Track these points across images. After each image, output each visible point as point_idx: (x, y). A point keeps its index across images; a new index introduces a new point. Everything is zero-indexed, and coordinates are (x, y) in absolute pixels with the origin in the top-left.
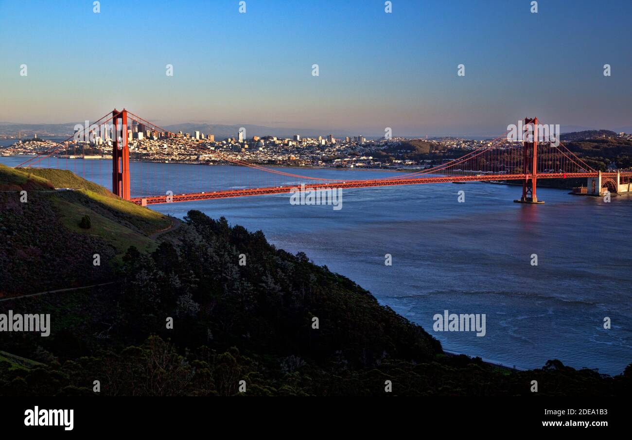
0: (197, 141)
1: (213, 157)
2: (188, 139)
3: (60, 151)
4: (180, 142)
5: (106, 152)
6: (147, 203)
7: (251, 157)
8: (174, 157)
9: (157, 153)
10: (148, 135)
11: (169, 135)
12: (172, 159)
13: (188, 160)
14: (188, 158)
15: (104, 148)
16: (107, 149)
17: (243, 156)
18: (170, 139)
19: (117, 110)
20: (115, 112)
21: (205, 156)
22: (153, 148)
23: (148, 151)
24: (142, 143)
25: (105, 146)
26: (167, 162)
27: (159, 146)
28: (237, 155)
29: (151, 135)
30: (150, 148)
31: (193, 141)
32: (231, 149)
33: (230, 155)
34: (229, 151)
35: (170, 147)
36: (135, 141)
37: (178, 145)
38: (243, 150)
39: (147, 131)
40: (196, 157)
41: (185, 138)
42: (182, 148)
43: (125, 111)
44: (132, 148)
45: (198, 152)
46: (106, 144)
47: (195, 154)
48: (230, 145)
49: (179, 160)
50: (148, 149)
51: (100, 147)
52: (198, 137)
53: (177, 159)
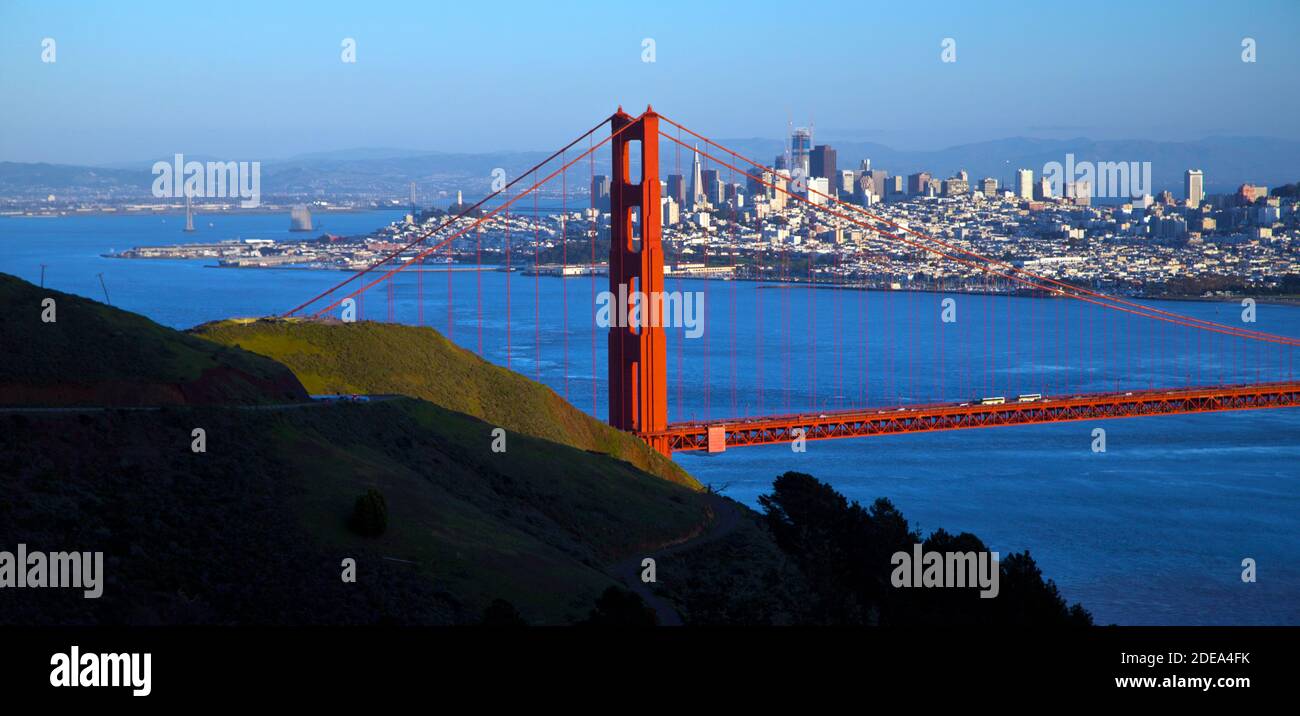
0: (1024, 206)
1: (1074, 264)
2: (991, 200)
3: (534, 249)
4: (959, 211)
5: (688, 251)
6: (728, 443)
7: (1223, 264)
8: (925, 269)
9: (868, 255)
10: (849, 185)
11: (921, 189)
12: (920, 277)
13: (977, 279)
14: (976, 270)
15: (685, 237)
16: (695, 242)
17: (1189, 263)
18: (922, 202)
19: (625, 111)
20: (618, 120)
21: (1042, 264)
22: (856, 236)
23: (837, 247)
24: (820, 215)
25: (686, 230)
26: (896, 286)
27: (881, 227)
28: (1166, 259)
29: (857, 185)
30: (847, 236)
31: (1009, 206)
32: (1149, 236)
33: (1139, 257)
34: (1138, 243)
35: (919, 229)
36: (796, 211)
37: (952, 221)
38: (1196, 238)
39: (845, 172)
40: (1010, 265)
41: (978, 194)
42: (965, 232)
43: (651, 115)
44: (783, 234)
45: (1023, 247)
46: (692, 224)
47: (1008, 257)
48: (1147, 219)
49: (941, 280)
50: (840, 239)
51: (671, 234)
52: (1027, 193)
53: (938, 273)
